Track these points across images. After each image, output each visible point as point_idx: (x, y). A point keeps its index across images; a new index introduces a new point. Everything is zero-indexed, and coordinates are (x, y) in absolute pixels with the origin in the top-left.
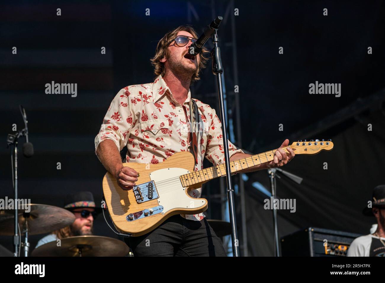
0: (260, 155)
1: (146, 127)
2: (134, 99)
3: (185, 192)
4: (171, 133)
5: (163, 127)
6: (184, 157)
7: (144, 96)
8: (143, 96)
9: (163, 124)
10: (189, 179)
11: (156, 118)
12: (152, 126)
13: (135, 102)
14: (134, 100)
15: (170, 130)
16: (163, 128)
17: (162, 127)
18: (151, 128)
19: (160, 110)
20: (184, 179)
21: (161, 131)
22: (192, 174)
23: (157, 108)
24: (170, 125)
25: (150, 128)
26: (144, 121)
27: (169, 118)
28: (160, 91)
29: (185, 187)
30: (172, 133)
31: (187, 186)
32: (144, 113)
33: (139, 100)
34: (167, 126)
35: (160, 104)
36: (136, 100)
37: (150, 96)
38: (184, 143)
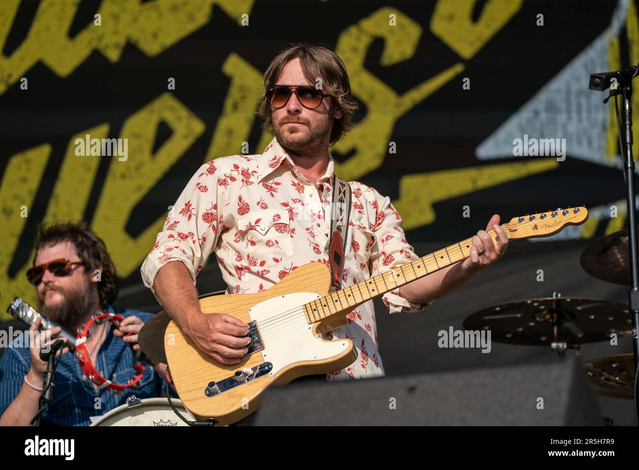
0: (449, 249)
1: (247, 223)
2: (223, 178)
3: (313, 332)
4: (293, 233)
5: (278, 222)
6: (312, 272)
7: (243, 172)
8: (240, 172)
9: (278, 216)
10: (320, 308)
11: (265, 207)
12: (258, 221)
13: (225, 184)
14: (225, 180)
15: (292, 228)
16: (277, 224)
17: (275, 222)
18: (255, 223)
19: (272, 195)
20: (309, 309)
21: (273, 229)
22: (324, 299)
23: (267, 191)
24: (291, 219)
25: (253, 224)
26: (243, 214)
27: (289, 207)
28: (272, 163)
29: (312, 323)
30: (295, 232)
31: (316, 322)
32: (243, 201)
33: (233, 179)
34: (285, 219)
35: (273, 185)
36: (228, 179)
37: (254, 172)
38: (318, 249)
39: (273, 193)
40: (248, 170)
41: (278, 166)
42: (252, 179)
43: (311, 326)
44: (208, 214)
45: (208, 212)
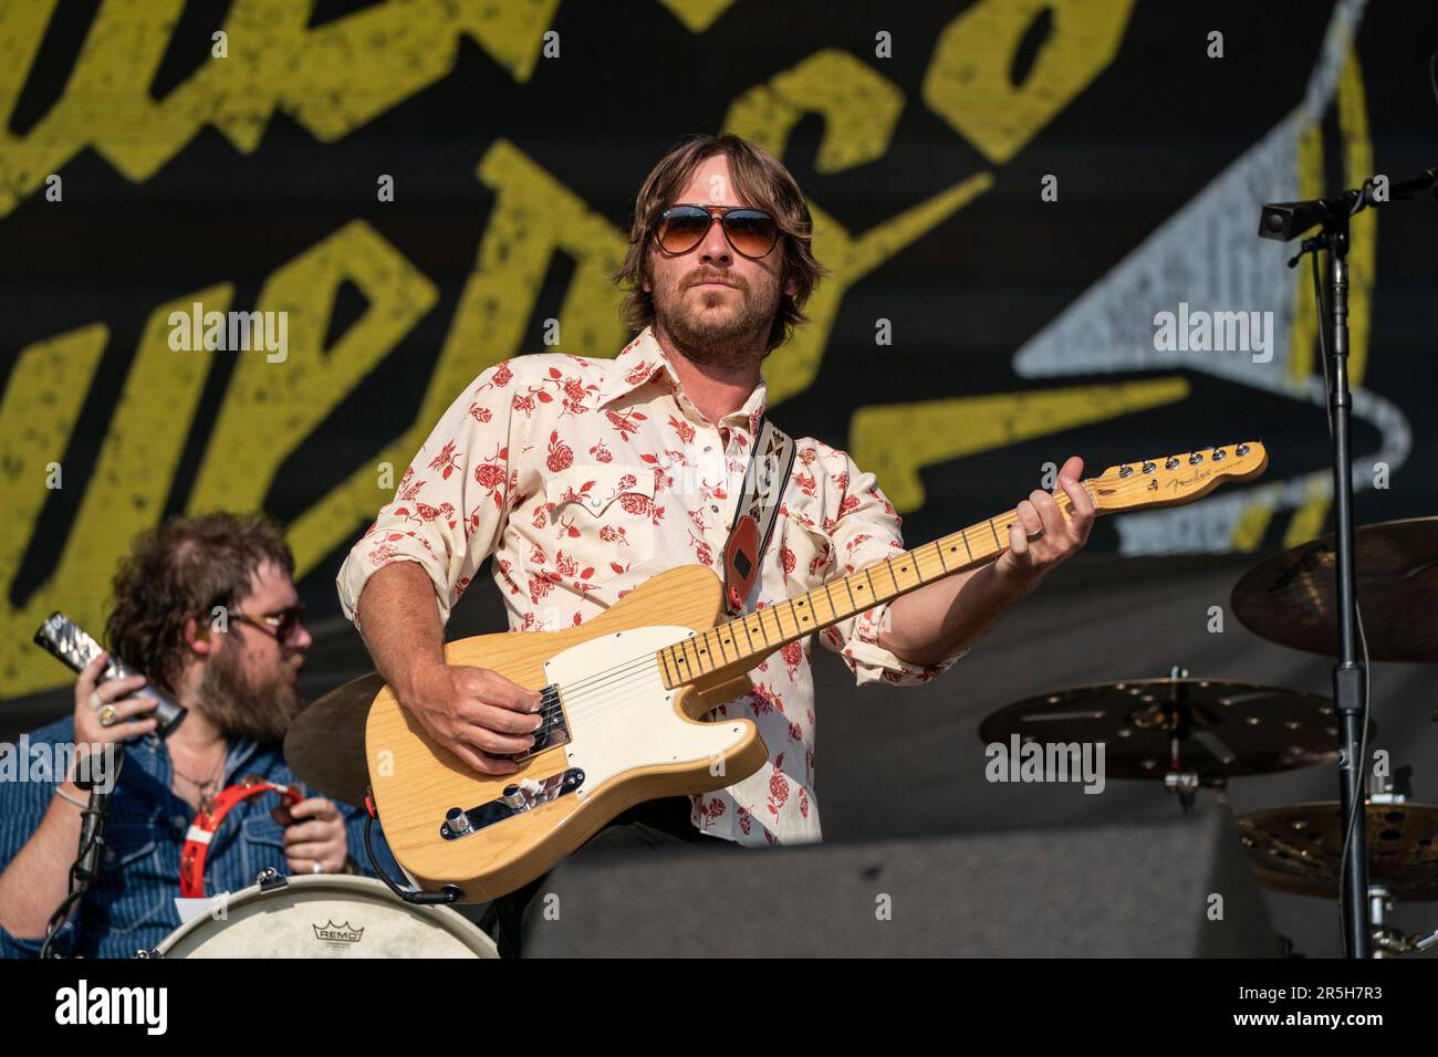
1: (565, 490)
2: (525, 394)
3: (675, 705)
4: (659, 516)
5: (630, 491)
6: (683, 585)
7: (568, 385)
8: (563, 385)
9: (632, 480)
10: (691, 656)
11: (605, 458)
12: (587, 486)
13: (528, 407)
14: (528, 400)
15: (658, 505)
16: (627, 494)
17: (624, 491)
18: (581, 491)
19: (625, 438)
20: (669, 658)
21: (618, 504)
22: (703, 638)
23: (616, 427)
24: (658, 487)
25: (576, 492)
26: (558, 469)
27: (656, 465)
28: (634, 374)
29: (673, 688)
30: (664, 515)
31: (683, 685)
32: (559, 441)
33: (545, 398)
34: (645, 485)
35: (631, 419)
36: (535, 397)
37: (592, 387)
38: (706, 554)
39: (628, 433)
40: (580, 382)
41: (643, 382)
42: (586, 402)
43: (672, 693)
44: (488, 467)
45: (489, 464)
